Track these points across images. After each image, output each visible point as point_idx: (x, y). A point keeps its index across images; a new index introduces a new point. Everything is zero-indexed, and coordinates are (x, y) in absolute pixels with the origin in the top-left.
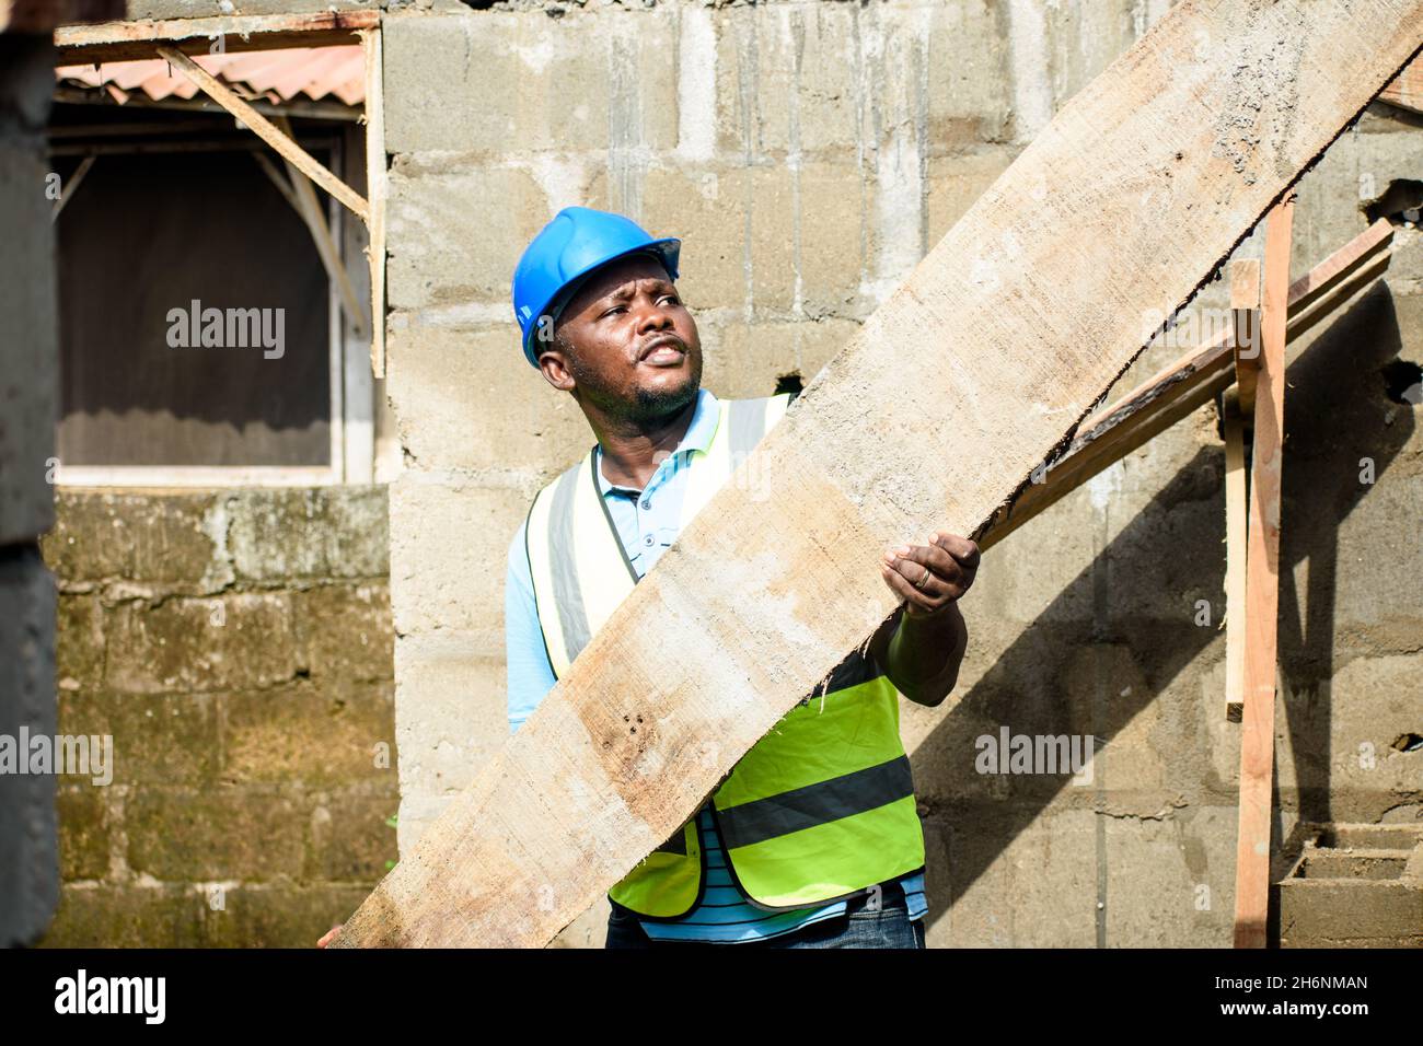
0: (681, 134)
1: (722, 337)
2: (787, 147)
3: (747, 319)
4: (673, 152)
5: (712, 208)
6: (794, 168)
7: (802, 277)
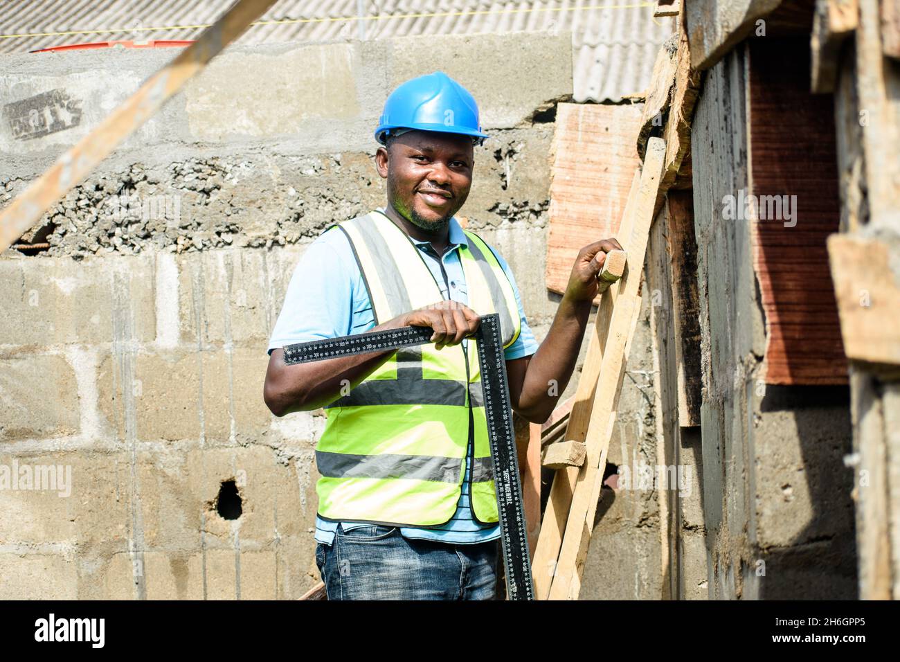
0: (157, 332)
1: (186, 458)
2: (223, 339)
3: (201, 446)
4: (153, 343)
5: (178, 378)
6: (228, 351)
7: (235, 420)
